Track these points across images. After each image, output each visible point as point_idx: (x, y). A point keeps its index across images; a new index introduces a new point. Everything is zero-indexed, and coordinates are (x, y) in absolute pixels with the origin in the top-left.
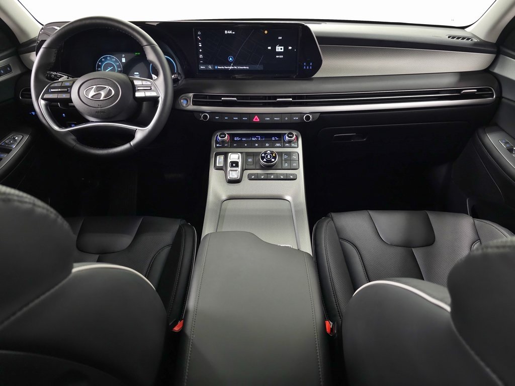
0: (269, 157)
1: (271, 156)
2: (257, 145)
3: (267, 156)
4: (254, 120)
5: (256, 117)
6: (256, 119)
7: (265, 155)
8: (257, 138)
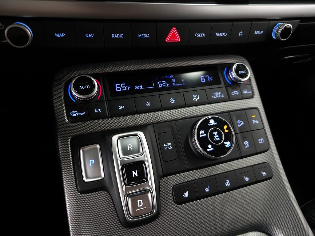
0: (217, 138)
1: (219, 134)
2: (173, 101)
3: (212, 136)
4: (168, 40)
5: (174, 30)
6: (174, 37)
7: (206, 132)
8: (167, 80)
